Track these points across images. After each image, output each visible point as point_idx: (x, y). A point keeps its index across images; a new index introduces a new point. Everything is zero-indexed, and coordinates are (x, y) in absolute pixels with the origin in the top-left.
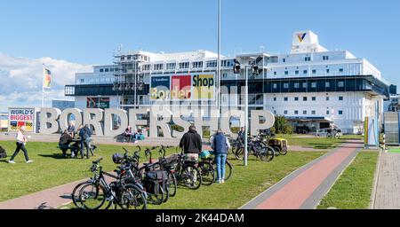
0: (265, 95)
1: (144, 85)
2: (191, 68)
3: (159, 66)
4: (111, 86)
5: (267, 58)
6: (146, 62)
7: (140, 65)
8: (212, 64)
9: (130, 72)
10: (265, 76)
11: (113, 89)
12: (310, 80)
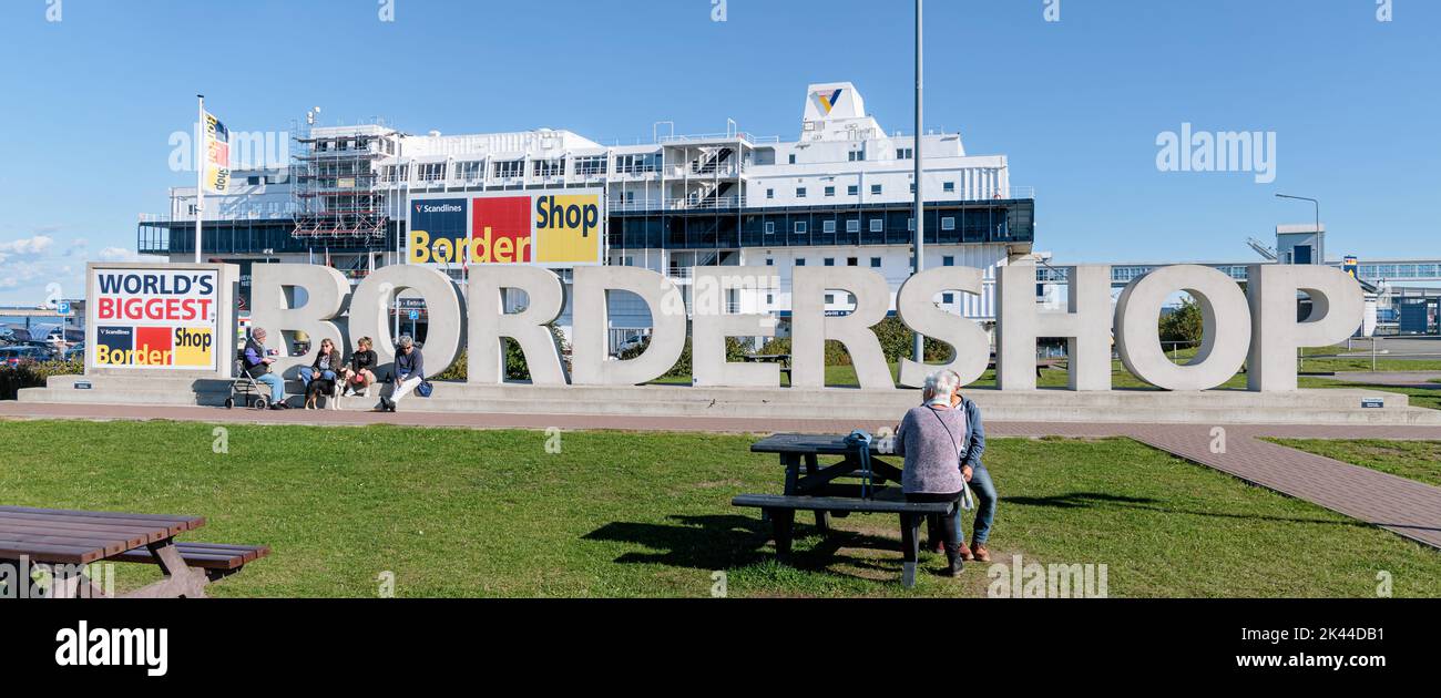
0: (744, 251)
1: (391, 225)
2: (529, 177)
3: (433, 170)
4: (288, 225)
5: (747, 152)
6: (392, 160)
7: (374, 165)
8: (592, 165)
9: (345, 184)
10: (744, 202)
11: (295, 234)
12: (868, 213)
